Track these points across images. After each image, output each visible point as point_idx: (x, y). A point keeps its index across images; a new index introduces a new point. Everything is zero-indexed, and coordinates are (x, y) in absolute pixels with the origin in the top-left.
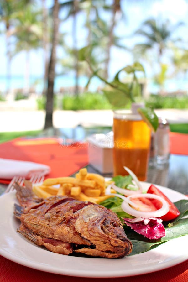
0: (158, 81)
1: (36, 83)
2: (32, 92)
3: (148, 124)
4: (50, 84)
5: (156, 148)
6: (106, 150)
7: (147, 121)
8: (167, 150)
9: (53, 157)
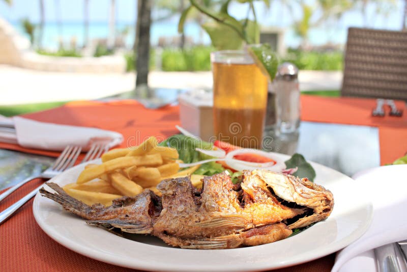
0: (300, 30)
1: (125, 32)
2: (119, 45)
3: (262, 70)
4: (143, 31)
5: (279, 111)
6: (204, 109)
7: (261, 65)
8: (294, 115)
9: (130, 124)
